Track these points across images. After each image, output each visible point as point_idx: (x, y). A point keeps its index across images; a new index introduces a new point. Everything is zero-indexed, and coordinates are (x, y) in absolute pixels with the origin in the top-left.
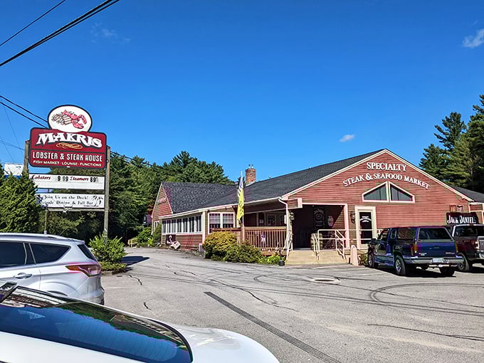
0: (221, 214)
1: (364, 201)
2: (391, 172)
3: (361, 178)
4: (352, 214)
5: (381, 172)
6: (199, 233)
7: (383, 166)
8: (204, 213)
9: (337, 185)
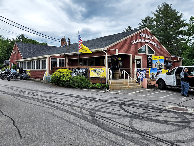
0: (58, 59)
1: (138, 53)
2: (148, 39)
3: (138, 41)
4: (134, 60)
5: (145, 38)
6: (44, 69)
7: (146, 36)
8: (48, 58)
9: (128, 44)
